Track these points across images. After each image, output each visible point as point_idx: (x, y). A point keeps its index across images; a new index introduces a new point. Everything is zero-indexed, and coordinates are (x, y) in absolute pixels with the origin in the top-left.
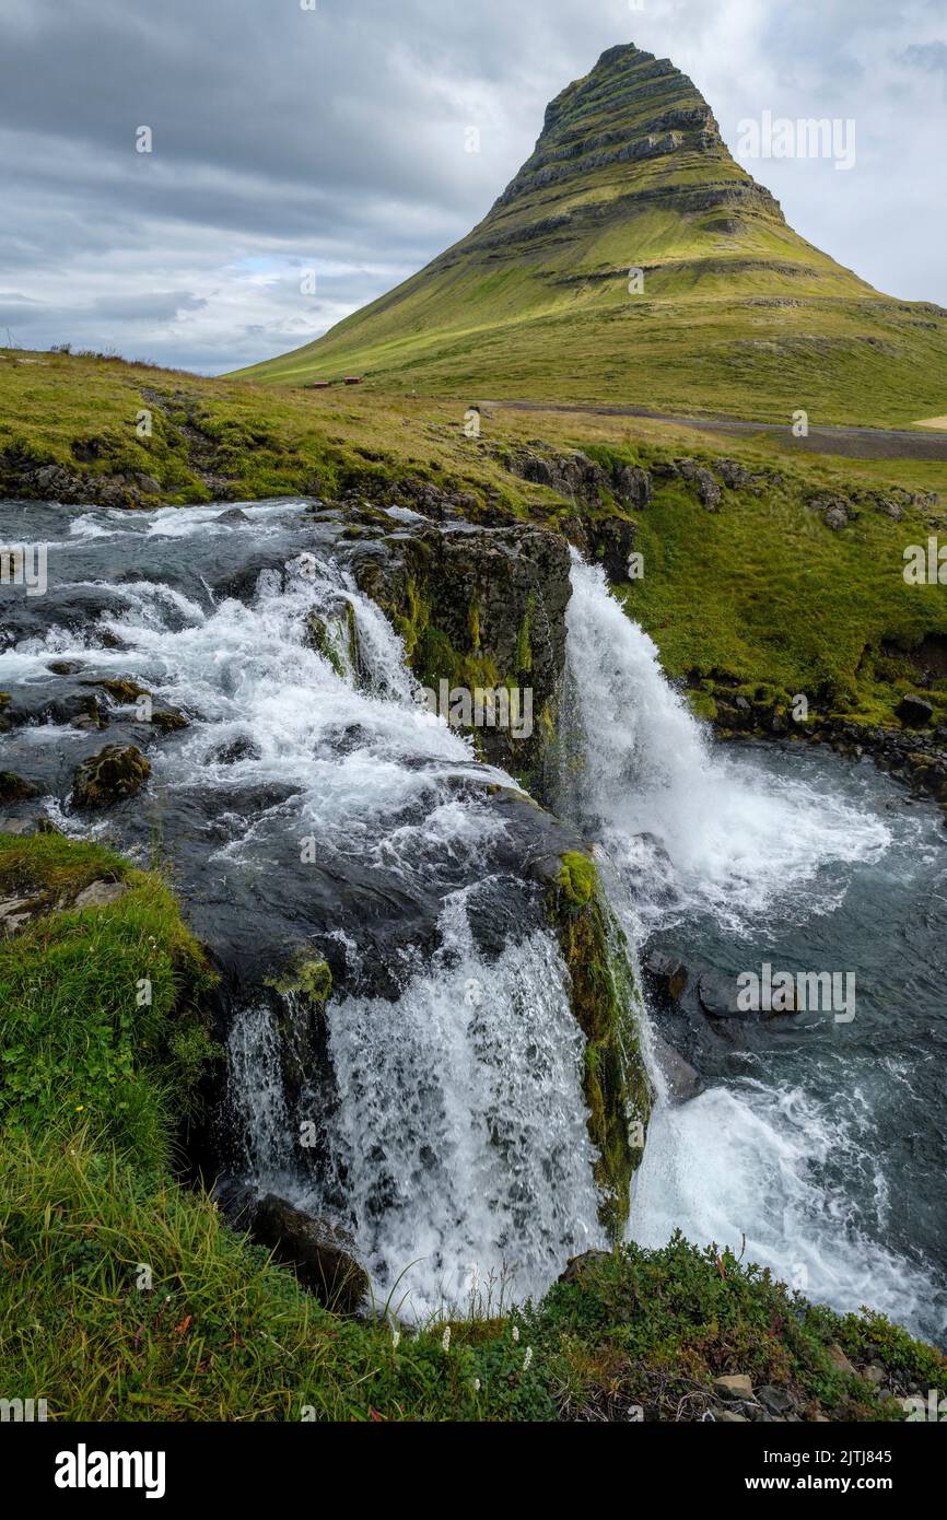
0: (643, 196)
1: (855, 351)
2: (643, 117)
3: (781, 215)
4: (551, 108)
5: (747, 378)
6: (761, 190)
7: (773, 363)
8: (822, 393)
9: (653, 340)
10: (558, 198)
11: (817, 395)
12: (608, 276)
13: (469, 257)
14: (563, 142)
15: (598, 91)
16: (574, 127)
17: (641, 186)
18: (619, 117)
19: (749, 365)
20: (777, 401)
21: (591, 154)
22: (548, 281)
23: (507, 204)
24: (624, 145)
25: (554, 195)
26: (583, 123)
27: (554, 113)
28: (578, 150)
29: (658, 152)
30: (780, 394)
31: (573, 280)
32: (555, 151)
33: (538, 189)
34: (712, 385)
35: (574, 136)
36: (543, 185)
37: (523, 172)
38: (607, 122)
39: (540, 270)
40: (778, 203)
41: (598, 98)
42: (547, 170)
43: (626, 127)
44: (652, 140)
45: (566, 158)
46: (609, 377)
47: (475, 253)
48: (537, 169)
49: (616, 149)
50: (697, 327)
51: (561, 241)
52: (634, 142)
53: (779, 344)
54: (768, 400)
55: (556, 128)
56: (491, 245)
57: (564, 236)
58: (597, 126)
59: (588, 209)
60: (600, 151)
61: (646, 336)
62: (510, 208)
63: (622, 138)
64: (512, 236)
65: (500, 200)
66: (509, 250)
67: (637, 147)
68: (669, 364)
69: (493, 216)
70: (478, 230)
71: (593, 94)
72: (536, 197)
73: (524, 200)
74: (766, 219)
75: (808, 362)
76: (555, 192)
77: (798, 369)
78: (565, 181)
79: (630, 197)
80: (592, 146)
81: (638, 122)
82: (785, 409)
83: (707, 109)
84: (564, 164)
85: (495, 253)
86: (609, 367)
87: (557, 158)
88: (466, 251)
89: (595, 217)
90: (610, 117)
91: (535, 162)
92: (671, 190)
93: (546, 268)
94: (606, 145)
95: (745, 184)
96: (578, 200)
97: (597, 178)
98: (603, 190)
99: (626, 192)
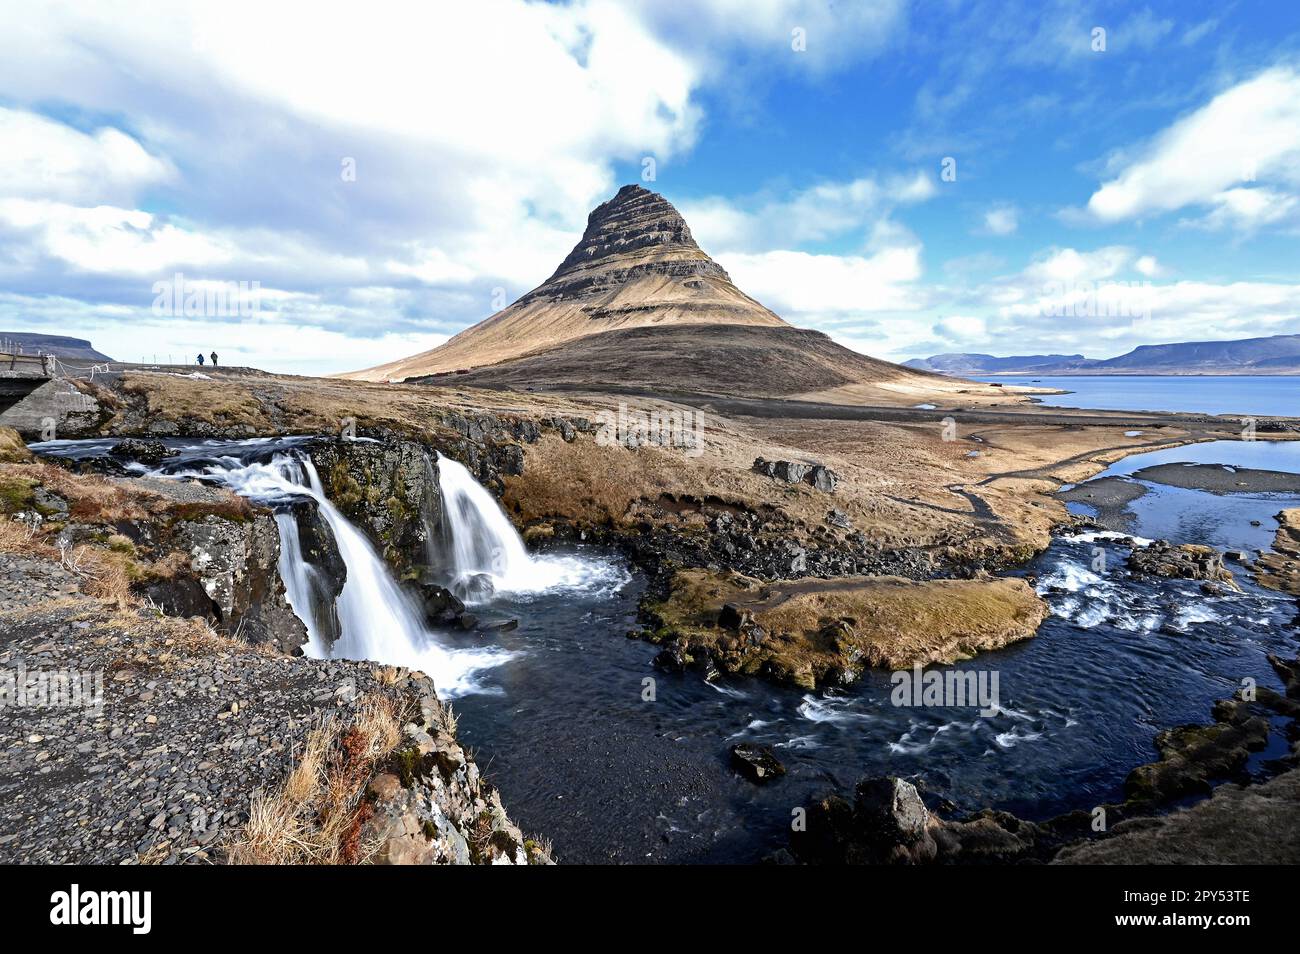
0: (648, 266)
2: (646, 223)
3: (729, 279)
4: (592, 215)
5: (706, 371)
6: (716, 265)
7: (723, 363)
10: (597, 266)
11: (747, 381)
12: (629, 311)
15: (619, 208)
16: (603, 227)
17: (646, 261)
18: (633, 223)
19: (708, 364)
20: (723, 385)
21: (617, 242)
22: (591, 313)
23: (566, 267)
24: (636, 238)
25: (594, 264)
27: (594, 218)
29: (656, 241)
31: (607, 313)
32: (594, 239)
33: (584, 261)
34: (685, 375)
36: (586, 258)
37: (575, 250)
38: (625, 225)
39: (586, 306)
40: (726, 272)
41: (620, 211)
43: (637, 228)
44: (652, 235)
48: (584, 249)
49: (631, 240)
51: (600, 290)
52: (642, 236)
53: (726, 352)
55: (594, 226)
57: (601, 287)
59: (616, 272)
60: (622, 241)
64: (568, 287)
65: (562, 265)
66: (567, 295)
67: (644, 238)
68: (661, 363)
69: (557, 274)
70: (548, 281)
71: (616, 209)
72: (582, 265)
73: (575, 266)
74: (720, 281)
76: (595, 262)
77: (737, 366)
78: (600, 256)
79: (640, 266)
80: (617, 239)
81: (643, 226)
82: (727, 389)
84: (600, 247)
85: (559, 295)
86: (625, 364)
87: (596, 243)
88: (539, 294)
89: (620, 277)
90: (628, 222)
91: (583, 245)
92: (665, 263)
93: (591, 305)
94: (625, 238)
95: (707, 262)
96: (609, 267)
97: (620, 255)
98: (624, 262)
99: (638, 264)
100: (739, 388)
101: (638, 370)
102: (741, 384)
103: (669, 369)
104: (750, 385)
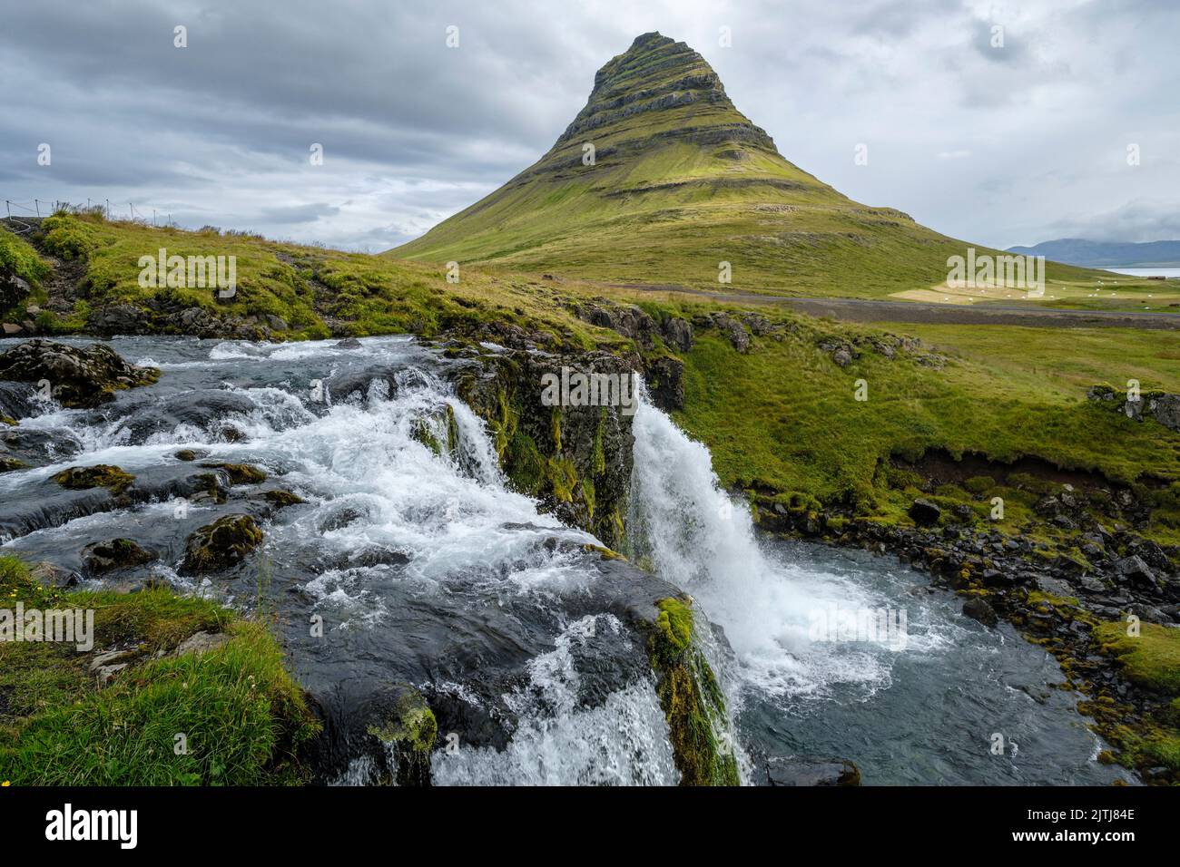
0: (671, 134)
1: (838, 243)
2: (668, 80)
3: (774, 147)
4: (599, 74)
5: (757, 263)
6: (758, 130)
7: (778, 252)
8: (816, 274)
9: (684, 236)
10: (606, 135)
11: (813, 275)
12: (646, 190)
13: (539, 177)
14: (609, 97)
15: (634, 63)
16: (616, 87)
17: (668, 127)
18: (650, 81)
19: (759, 254)
20: (782, 280)
21: (631, 105)
22: (600, 194)
23: (568, 139)
24: (655, 99)
25: (604, 133)
26: (622, 85)
27: (601, 78)
28: (621, 103)
29: (680, 103)
30: (784, 274)
31: (620, 193)
32: (603, 103)
33: (592, 129)
35: (617, 93)
36: (594, 126)
37: (580, 117)
38: (641, 83)
39: (594, 186)
40: (771, 139)
41: (634, 68)
42: (597, 116)
43: (656, 87)
44: (676, 95)
45: (611, 108)
46: (650, 263)
47: (543, 174)
48: (590, 115)
49: (649, 102)
50: (717, 226)
51: (610, 165)
52: (662, 97)
53: (780, 238)
54: (775, 279)
55: (603, 87)
56: (555, 168)
57: (612, 162)
58: (634, 86)
59: (629, 143)
60: (637, 103)
61: (678, 233)
62: (570, 143)
63: (652, 94)
65: (562, 137)
66: (570, 172)
67: (664, 100)
68: (697, 253)
69: (557, 148)
70: (546, 158)
71: (630, 65)
72: (590, 135)
73: (581, 136)
74: (763, 150)
75: (803, 251)
76: (603, 131)
77: (797, 256)
78: (611, 124)
79: (661, 135)
80: (631, 100)
81: (663, 85)
82: (790, 286)
83: (714, 75)
84: (610, 112)
85: (560, 174)
86: (650, 256)
87: (605, 108)
88: (536, 173)
89: (635, 148)
90: (644, 80)
91: (589, 111)
92: (691, 130)
93: (599, 185)
94: (641, 99)
95: (746, 126)
96: (622, 137)
97: (635, 122)
98: (640, 130)
99: (658, 131)
100: (803, 284)
102: (806, 278)
104: (818, 280)
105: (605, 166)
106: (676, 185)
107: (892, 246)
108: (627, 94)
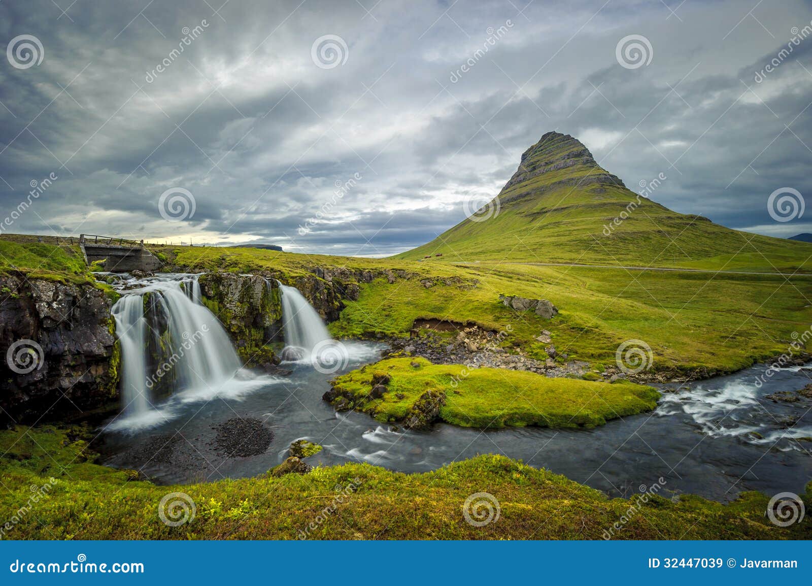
0: (561, 182)
1: (650, 236)
2: (560, 155)
3: (623, 185)
4: (523, 155)
5: (595, 249)
6: (613, 176)
7: (609, 242)
8: (631, 253)
9: (559, 236)
10: (526, 185)
11: (628, 254)
12: (545, 212)
14: (528, 166)
15: (542, 148)
16: (531, 161)
17: (560, 179)
18: (550, 156)
19: (597, 244)
20: (606, 257)
21: (540, 169)
22: (521, 215)
23: (507, 189)
24: (553, 165)
26: (536, 159)
27: (524, 157)
28: (534, 168)
30: (608, 254)
31: (532, 215)
32: (525, 169)
33: (519, 183)
34: (577, 251)
35: (532, 164)
36: (520, 181)
37: (513, 178)
38: (545, 158)
39: (519, 212)
40: (621, 180)
41: (542, 150)
42: (522, 177)
43: (552, 159)
45: (530, 172)
46: (534, 250)
48: (518, 176)
49: (549, 167)
50: (578, 230)
51: (528, 200)
52: (555, 164)
53: (612, 235)
54: (602, 257)
55: (526, 161)
58: (541, 160)
59: (538, 189)
60: (543, 168)
62: (507, 191)
64: (508, 200)
65: (504, 188)
66: (506, 205)
67: (558, 165)
68: (561, 245)
69: (501, 193)
71: (540, 149)
72: (518, 186)
73: (513, 187)
74: (615, 187)
75: (627, 241)
76: (524, 184)
77: (621, 244)
78: (529, 179)
79: (555, 183)
80: (540, 166)
81: (557, 157)
84: (529, 174)
87: (526, 172)
89: (541, 191)
90: (546, 156)
91: (518, 174)
92: (572, 179)
93: (521, 211)
94: (545, 166)
95: (605, 175)
96: (534, 186)
97: (542, 177)
98: (543, 181)
99: (553, 182)
101: (544, 250)
103: (567, 248)
104: (630, 257)
105: (525, 201)
106: (562, 209)
107: (687, 237)
108: (538, 163)
